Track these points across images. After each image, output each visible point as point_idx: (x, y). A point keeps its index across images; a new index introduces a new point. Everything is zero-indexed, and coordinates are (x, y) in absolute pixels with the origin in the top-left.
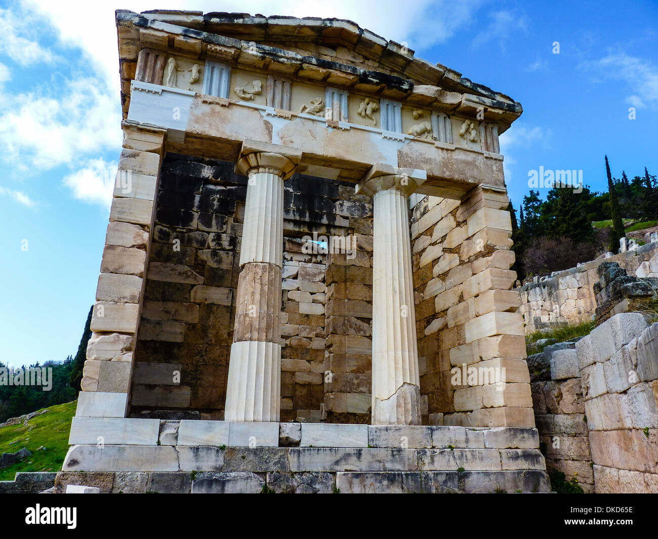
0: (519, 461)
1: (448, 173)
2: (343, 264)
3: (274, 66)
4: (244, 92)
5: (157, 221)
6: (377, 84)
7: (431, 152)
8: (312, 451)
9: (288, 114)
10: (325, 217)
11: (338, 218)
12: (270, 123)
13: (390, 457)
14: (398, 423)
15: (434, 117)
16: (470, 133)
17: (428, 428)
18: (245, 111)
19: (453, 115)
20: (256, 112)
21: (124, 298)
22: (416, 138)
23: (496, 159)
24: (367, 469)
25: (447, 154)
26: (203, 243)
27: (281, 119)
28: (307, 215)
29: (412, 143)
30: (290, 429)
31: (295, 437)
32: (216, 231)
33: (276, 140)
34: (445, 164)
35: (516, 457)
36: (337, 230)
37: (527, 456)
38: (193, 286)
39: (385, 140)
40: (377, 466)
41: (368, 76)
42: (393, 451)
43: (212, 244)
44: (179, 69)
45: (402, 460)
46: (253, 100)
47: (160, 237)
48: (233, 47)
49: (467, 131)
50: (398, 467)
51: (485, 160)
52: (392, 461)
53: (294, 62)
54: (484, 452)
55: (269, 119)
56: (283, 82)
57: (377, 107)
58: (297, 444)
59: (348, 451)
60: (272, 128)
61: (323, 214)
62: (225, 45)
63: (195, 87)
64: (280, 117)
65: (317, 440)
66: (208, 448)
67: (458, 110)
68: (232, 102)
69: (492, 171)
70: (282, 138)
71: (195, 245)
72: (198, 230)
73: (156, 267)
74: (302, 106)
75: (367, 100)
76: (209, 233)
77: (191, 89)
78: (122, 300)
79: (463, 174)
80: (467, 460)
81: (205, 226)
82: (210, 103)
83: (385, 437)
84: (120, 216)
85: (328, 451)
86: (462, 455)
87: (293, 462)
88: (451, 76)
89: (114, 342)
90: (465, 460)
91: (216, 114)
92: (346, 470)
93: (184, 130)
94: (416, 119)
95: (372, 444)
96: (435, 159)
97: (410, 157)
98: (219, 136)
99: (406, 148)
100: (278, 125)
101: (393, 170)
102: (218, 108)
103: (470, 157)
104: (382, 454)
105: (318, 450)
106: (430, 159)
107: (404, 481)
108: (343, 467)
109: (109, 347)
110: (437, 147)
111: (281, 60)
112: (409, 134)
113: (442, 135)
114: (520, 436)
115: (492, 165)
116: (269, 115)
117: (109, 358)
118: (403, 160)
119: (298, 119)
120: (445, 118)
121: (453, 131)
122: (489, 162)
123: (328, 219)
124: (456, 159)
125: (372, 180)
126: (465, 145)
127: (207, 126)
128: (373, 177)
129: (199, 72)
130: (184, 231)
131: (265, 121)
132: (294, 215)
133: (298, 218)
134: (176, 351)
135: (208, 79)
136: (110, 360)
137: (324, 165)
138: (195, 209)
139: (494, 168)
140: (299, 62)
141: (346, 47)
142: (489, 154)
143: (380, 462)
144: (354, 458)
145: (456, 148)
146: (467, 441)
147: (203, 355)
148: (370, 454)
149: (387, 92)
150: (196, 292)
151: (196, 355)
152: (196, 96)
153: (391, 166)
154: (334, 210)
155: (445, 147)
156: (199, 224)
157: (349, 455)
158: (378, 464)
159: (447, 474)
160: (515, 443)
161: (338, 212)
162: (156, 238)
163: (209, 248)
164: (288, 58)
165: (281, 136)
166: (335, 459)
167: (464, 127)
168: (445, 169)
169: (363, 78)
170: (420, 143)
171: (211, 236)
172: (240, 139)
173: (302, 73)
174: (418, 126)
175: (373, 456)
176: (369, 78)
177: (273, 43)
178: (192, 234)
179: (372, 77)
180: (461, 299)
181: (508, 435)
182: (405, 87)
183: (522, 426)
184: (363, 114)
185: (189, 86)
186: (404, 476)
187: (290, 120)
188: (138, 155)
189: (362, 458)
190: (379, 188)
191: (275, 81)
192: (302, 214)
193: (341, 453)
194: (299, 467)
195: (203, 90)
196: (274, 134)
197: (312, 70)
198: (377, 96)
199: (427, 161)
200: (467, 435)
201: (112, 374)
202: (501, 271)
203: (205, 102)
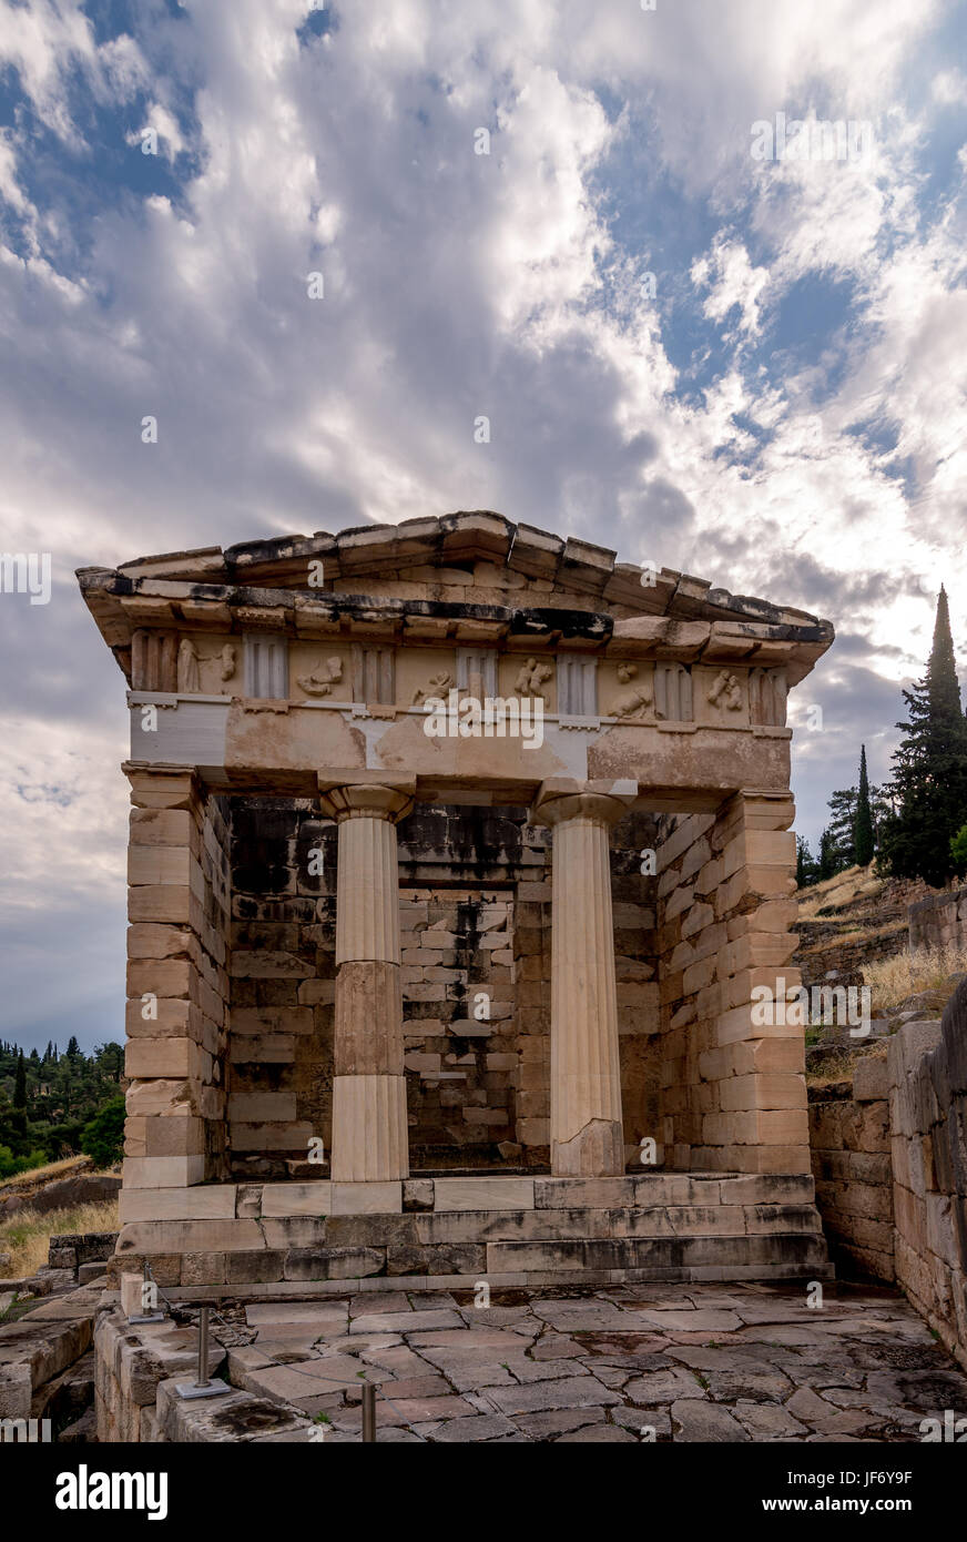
0: (777, 1222)
1: (680, 777)
2: (535, 927)
3: (357, 627)
4: (314, 682)
5: (234, 888)
6: (543, 631)
7: (652, 743)
8: (450, 1218)
9: (389, 710)
10: (503, 852)
11: (526, 851)
12: (359, 731)
13: (566, 1222)
14: (583, 1175)
15: (660, 674)
16: (729, 693)
17: (629, 1180)
18: (317, 715)
19: (697, 663)
20: (336, 715)
21: (165, 1031)
22: (621, 721)
23: (775, 738)
24: (533, 1238)
25: (681, 741)
26: (308, 915)
27: (379, 722)
28: (473, 852)
29: (616, 731)
30: (419, 1189)
31: (425, 1199)
32: (327, 894)
33: (373, 762)
34: (676, 762)
35: (771, 1217)
36: (526, 871)
37: (790, 1214)
38: (300, 981)
39: (565, 731)
40: (546, 1233)
41: (526, 619)
42: (571, 1214)
43: (323, 916)
44: (200, 657)
45: (584, 1225)
46: (330, 693)
47: (242, 913)
48: (279, 606)
49: (724, 690)
50: (579, 1233)
51: (755, 741)
52: (569, 1227)
53: (389, 616)
54: (718, 1211)
55: (360, 725)
56: (380, 652)
57: (550, 672)
58: (431, 1208)
59: (503, 1215)
60: (365, 740)
61: (499, 849)
62: (267, 602)
63: (232, 686)
64: (377, 718)
65: (458, 1202)
66: (303, 1219)
67: (705, 653)
68: (294, 704)
69: (768, 762)
70: (382, 756)
71: (296, 919)
72: (298, 895)
73: (241, 958)
74: (416, 692)
75: (531, 662)
76: (316, 898)
77: (226, 690)
78: (164, 1034)
79: (709, 775)
80: (688, 1221)
81: (310, 888)
82: (259, 711)
83: (560, 1195)
84: (143, 915)
85: (474, 1217)
86: (681, 1215)
87: (425, 1232)
88: (688, 590)
89: (160, 1092)
90: (685, 1223)
91: (270, 730)
92: (501, 1240)
93: (222, 765)
94: (623, 682)
95: (539, 1205)
96: (657, 755)
97: (612, 758)
98: (278, 767)
99: (601, 741)
100: (374, 733)
101: (576, 785)
102: (272, 719)
103: (724, 742)
104: (554, 1218)
105: (459, 1216)
106: (649, 755)
107: (587, 1253)
108: (496, 1236)
109: (154, 1099)
110: (662, 732)
111: (367, 615)
112: (610, 715)
113: (673, 706)
114: (781, 1187)
115: (768, 751)
116: (357, 717)
117: (156, 1112)
118: (598, 764)
119: (408, 717)
120: (681, 671)
121: (696, 695)
122: (762, 745)
123: (509, 855)
124: (698, 749)
125: (544, 806)
126: (717, 718)
127: (256, 751)
128: (543, 803)
129: (234, 657)
130: (278, 899)
131: (351, 729)
132: (452, 855)
133: (457, 859)
134: (285, 1074)
135: (250, 669)
136: (158, 1115)
137: (462, 789)
138: (290, 863)
139: (773, 755)
140: (398, 615)
141: (492, 562)
142: (763, 730)
143: (551, 1228)
144: (513, 1225)
145: (699, 729)
146: (692, 1195)
147: (325, 1079)
148: (537, 1218)
149: (565, 641)
150: (305, 990)
151: (315, 1078)
152: (235, 702)
153: (573, 779)
154: (519, 839)
155: (678, 729)
156: (300, 886)
157: (504, 1221)
158: (548, 1231)
159: (654, 1242)
160: (773, 1196)
161: (525, 841)
162: (237, 914)
163: (318, 921)
164: (377, 611)
165: (380, 751)
166: (485, 1226)
167: (718, 683)
168: (675, 771)
169: (518, 624)
170: (630, 728)
171: (321, 903)
172: (314, 766)
173: (409, 632)
174: (626, 697)
175: (541, 1220)
176: (528, 623)
177: (356, 579)
178: (289, 903)
179: (534, 621)
180: (715, 979)
181: (760, 1185)
182: (598, 628)
183: (787, 1172)
184: (525, 689)
185: (221, 686)
186: (587, 1246)
187: (394, 721)
188: (156, 816)
189: (525, 1223)
190: (557, 818)
191: (365, 652)
192: (464, 852)
193: (492, 1219)
194: (431, 1238)
195: (242, 688)
196: (369, 750)
197: (423, 625)
198: (550, 652)
199: (642, 760)
200: (691, 1187)
201: (163, 1133)
202: (769, 937)
203: (249, 711)
